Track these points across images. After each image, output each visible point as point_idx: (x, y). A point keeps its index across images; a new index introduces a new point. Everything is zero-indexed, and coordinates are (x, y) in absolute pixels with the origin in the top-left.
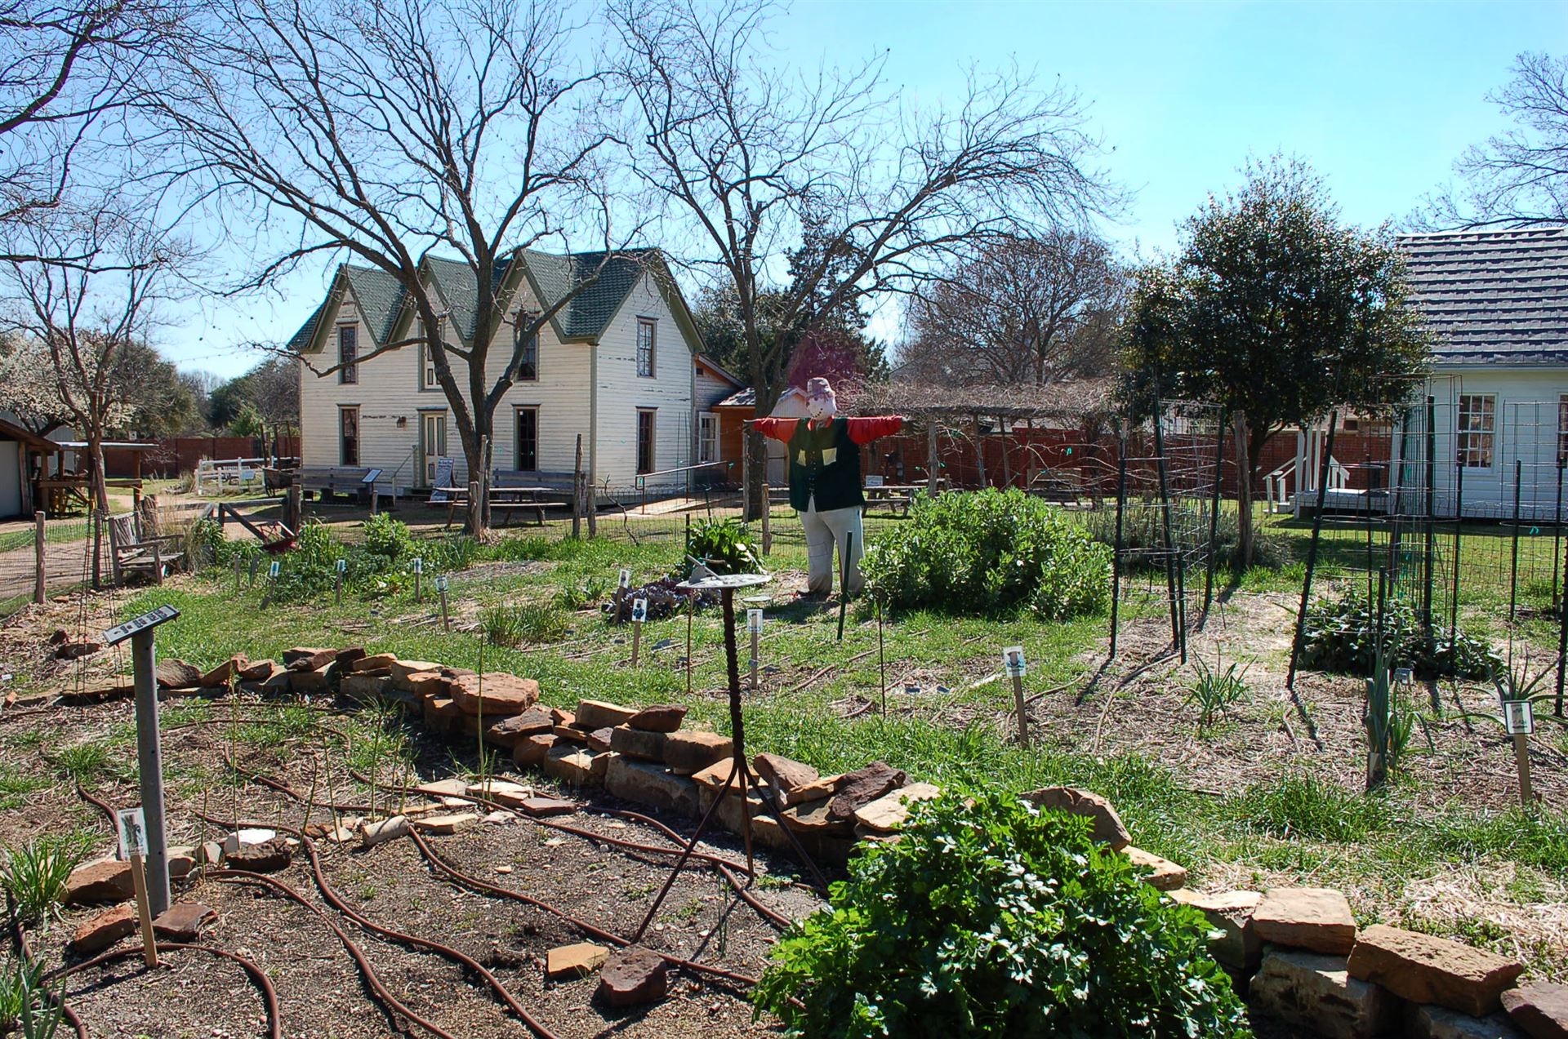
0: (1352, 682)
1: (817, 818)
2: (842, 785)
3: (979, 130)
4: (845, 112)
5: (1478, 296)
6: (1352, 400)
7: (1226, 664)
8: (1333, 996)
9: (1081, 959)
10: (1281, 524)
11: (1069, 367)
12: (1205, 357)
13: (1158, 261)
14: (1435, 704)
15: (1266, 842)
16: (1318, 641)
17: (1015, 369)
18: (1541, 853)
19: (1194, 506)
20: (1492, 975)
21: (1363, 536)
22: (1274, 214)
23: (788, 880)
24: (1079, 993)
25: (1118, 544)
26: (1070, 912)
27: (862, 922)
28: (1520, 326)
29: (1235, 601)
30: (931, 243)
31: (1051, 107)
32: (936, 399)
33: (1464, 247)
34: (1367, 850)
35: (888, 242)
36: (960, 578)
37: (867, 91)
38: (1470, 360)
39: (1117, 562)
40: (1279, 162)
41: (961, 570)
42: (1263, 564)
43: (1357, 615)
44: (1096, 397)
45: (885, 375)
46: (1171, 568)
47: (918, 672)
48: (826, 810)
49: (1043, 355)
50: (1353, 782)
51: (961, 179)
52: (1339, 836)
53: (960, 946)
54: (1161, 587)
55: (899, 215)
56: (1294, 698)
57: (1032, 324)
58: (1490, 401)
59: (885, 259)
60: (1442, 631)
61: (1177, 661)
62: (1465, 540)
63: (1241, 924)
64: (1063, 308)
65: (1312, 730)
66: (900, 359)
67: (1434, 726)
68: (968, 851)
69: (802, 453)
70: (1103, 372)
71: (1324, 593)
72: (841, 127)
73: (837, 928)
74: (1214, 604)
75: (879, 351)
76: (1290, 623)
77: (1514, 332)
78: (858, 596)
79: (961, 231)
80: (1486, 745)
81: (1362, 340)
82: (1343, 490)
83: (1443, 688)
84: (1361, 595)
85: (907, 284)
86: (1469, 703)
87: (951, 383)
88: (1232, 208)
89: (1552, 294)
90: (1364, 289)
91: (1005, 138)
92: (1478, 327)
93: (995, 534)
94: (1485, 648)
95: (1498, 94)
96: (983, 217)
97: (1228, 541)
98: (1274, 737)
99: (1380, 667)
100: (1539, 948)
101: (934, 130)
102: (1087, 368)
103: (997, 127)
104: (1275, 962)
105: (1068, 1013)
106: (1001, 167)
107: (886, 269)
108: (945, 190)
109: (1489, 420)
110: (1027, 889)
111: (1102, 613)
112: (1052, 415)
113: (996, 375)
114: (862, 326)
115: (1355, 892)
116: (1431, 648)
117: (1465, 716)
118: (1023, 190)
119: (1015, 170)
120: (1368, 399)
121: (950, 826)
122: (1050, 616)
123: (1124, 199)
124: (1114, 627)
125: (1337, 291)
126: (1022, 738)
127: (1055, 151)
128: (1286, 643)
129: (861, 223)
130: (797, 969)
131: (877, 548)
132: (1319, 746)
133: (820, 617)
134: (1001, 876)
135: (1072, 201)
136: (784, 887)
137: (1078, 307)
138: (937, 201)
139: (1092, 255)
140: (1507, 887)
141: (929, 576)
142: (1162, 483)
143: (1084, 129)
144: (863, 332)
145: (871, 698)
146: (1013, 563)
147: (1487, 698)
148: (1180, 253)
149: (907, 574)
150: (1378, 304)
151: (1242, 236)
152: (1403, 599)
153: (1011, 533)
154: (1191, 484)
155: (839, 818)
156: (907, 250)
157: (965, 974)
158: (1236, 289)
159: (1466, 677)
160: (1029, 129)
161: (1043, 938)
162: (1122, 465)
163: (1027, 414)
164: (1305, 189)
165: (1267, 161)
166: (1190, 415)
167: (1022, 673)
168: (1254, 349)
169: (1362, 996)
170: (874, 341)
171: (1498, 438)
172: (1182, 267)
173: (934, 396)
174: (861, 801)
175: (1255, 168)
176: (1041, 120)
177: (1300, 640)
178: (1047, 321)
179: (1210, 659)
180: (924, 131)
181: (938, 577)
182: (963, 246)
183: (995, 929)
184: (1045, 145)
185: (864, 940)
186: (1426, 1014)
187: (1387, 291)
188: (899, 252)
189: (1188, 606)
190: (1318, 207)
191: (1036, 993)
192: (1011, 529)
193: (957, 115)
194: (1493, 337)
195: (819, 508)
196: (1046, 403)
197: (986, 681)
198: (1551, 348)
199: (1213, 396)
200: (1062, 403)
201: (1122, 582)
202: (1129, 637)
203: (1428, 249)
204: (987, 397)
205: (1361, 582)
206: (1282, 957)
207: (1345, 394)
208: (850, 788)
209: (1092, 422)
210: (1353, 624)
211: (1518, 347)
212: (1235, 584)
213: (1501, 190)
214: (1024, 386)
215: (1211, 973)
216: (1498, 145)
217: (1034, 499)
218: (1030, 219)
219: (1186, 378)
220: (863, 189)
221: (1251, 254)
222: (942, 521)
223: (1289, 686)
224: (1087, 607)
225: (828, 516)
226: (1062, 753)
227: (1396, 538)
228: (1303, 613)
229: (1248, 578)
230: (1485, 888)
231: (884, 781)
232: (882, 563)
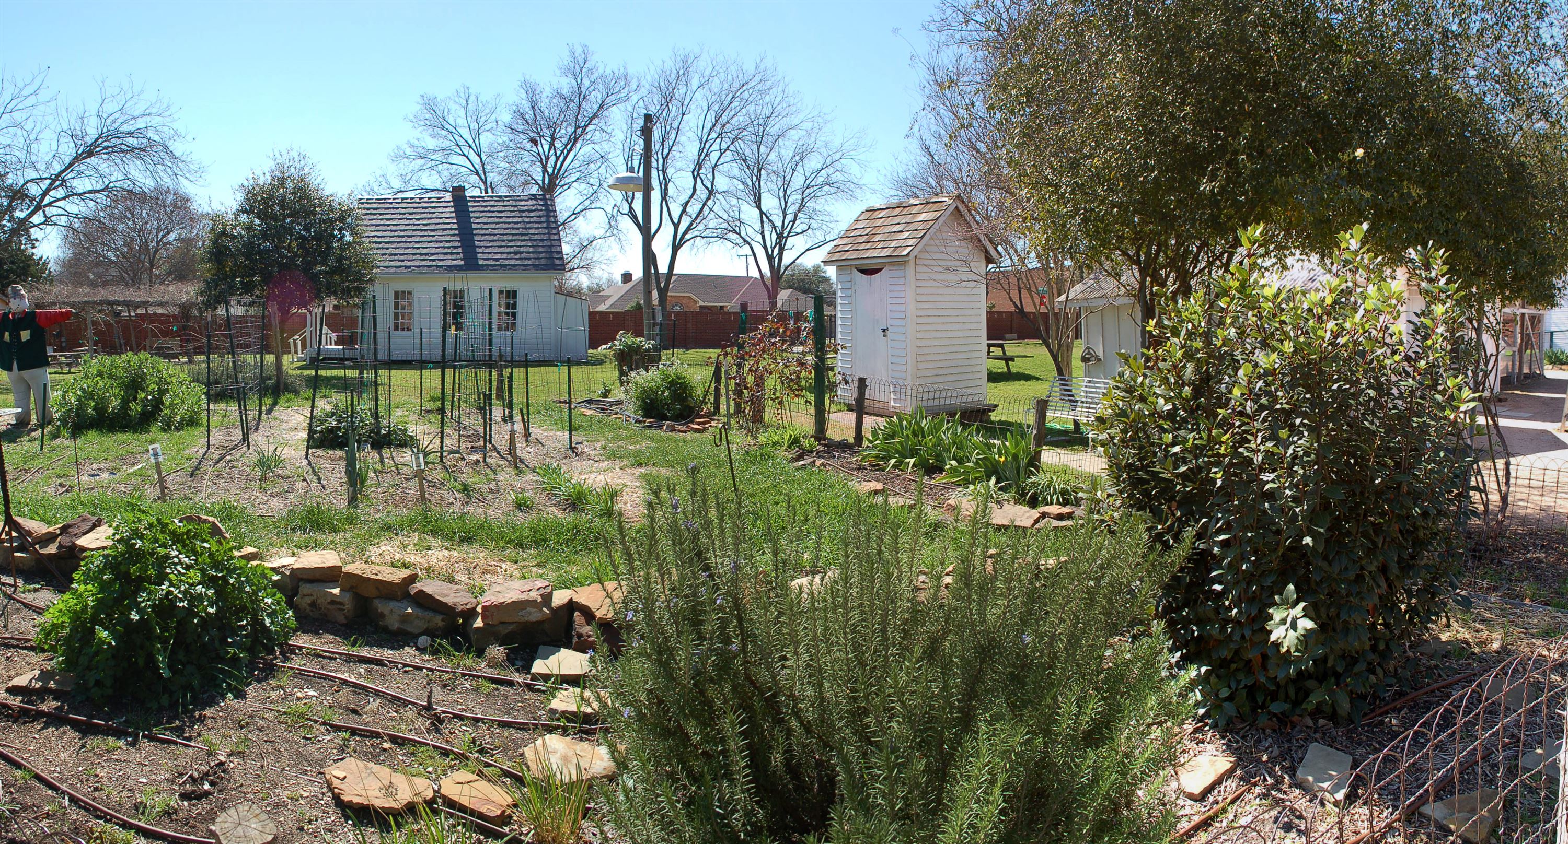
0: (340, 453)
1: (52, 549)
2: (64, 529)
3: (109, 122)
4: (20, 107)
5: (402, 234)
6: (335, 293)
7: (272, 449)
8: (334, 601)
9: (211, 592)
10: (299, 368)
11: (169, 274)
12: (252, 269)
13: (223, 210)
14: (382, 461)
15: (298, 536)
16: (321, 432)
17: (135, 275)
18: (430, 527)
19: (250, 359)
20: (404, 579)
21: (340, 373)
22: (290, 185)
23: (37, 586)
24: (210, 610)
25: (208, 384)
26: (203, 571)
27: (94, 590)
28: (424, 251)
29: (275, 413)
30: (80, 195)
31: (154, 110)
32: (86, 295)
33: (394, 205)
34: (348, 535)
35: (52, 193)
36: (114, 408)
37: (35, 93)
38: (399, 270)
39: (207, 394)
40: (291, 153)
41: (114, 403)
42: (289, 392)
43: (341, 416)
44: (187, 293)
45: (51, 280)
46: (237, 395)
47: (95, 466)
48: (57, 544)
49: (152, 266)
50: (341, 503)
51: (98, 153)
52: (335, 530)
53: (149, 594)
54: (233, 407)
55: (58, 175)
56: (309, 464)
57: (145, 246)
58: (410, 293)
59: (50, 204)
60: (385, 422)
61: (245, 449)
62: (393, 372)
63: (288, 573)
64: (164, 236)
65: (319, 479)
66: (58, 268)
67: (381, 472)
68: (149, 546)
69: (7, 334)
70: (191, 276)
71: (324, 406)
72: (18, 116)
73: (81, 595)
74: (264, 416)
75: (45, 264)
76: (305, 425)
77: (421, 254)
78: (49, 423)
79: (99, 187)
80: (407, 479)
81: (340, 259)
82: (333, 347)
83: (386, 452)
84: (342, 406)
85: (63, 220)
86: (399, 459)
87: (93, 285)
88: (265, 179)
89: (440, 233)
90: (340, 230)
91: (126, 128)
92: (402, 251)
93: (134, 381)
94: (406, 430)
95: (411, 117)
96: (113, 179)
97: (270, 379)
98: (299, 485)
99: (351, 442)
100: (428, 569)
101: (79, 121)
102: (180, 273)
103: (120, 121)
104: (305, 589)
105: (206, 622)
106: (123, 147)
107: (50, 211)
108: (88, 160)
109: (411, 304)
110: (180, 563)
111: (200, 425)
112: (161, 304)
113: (123, 279)
114: (34, 247)
115: (343, 555)
116: (379, 432)
117: (396, 465)
118: (138, 162)
119: (132, 149)
120: (346, 293)
121: (137, 534)
122: (169, 427)
123: (201, 171)
124: (208, 431)
125: (326, 231)
126: (162, 498)
127: (157, 138)
128: (304, 435)
129: (32, 180)
130: (60, 620)
131: (60, 393)
132: (323, 487)
133: (27, 438)
134: (167, 557)
135: (169, 170)
136: (36, 590)
137: (172, 237)
138: (83, 167)
139: (182, 203)
140: (415, 545)
141: (95, 408)
142: (232, 345)
143: (175, 126)
144: (34, 251)
145: (68, 483)
146: (146, 398)
147: (406, 456)
148: (235, 206)
149: (81, 406)
150: (348, 238)
151: (271, 197)
152: (364, 406)
153: (143, 380)
154: (248, 346)
155: (65, 547)
156: (64, 198)
157: (154, 606)
158: (269, 228)
159: (397, 446)
160: (141, 124)
161: (192, 585)
162: (209, 337)
163: (145, 304)
164: (307, 170)
165: (284, 152)
166: (245, 305)
167: (160, 459)
168: (280, 264)
169: (347, 599)
170: (41, 258)
171: (416, 314)
172: (236, 215)
173: (84, 294)
174: (77, 536)
175: (278, 155)
176: (149, 118)
177: (311, 432)
178: (154, 244)
179: (264, 446)
180: (73, 121)
181: (101, 409)
182: (101, 197)
183: (167, 583)
184: (151, 134)
185: (97, 599)
186: (377, 602)
187: (353, 231)
188: (58, 200)
189: (249, 418)
190: (315, 180)
191: (190, 612)
192: (143, 377)
193: (94, 112)
194: (410, 258)
195: (20, 369)
196: (156, 297)
197: (136, 468)
198: (441, 263)
199: (258, 293)
200: (167, 297)
201: (212, 406)
202: (217, 437)
203: (375, 206)
204: (118, 294)
205: (340, 399)
206: (309, 586)
207: (331, 290)
208: (70, 530)
209: (185, 308)
210: (339, 422)
211: (423, 263)
212: (275, 404)
213: (413, 172)
214: (142, 286)
215: (274, 595)
216: (412, 146)
217: (155, 358)
218: (143, 181)
219: (241, 282)
220: (34, 158)
221: (276, 208)
222: (100, 374)
223: (307, 458)
224: (191, 421)
225: (26, 374)
226: (186, 503)
227: (361, 373)
228: (312, 417)
229: (282, 400)
230: (405, 546)
231: (90, 524)
232: (64, 401)
